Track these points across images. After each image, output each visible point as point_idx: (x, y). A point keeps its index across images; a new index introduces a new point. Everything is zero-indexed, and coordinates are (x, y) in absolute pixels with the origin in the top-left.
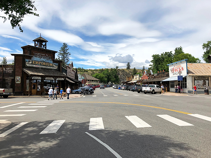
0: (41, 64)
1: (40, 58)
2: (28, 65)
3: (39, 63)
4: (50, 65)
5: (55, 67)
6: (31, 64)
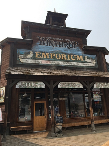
0: (54, 57)
1: (51, 47)
2: (23, 61)
3: (50, 57)
4: (76, 59)
5: (90, 62)
6: (32, 59)
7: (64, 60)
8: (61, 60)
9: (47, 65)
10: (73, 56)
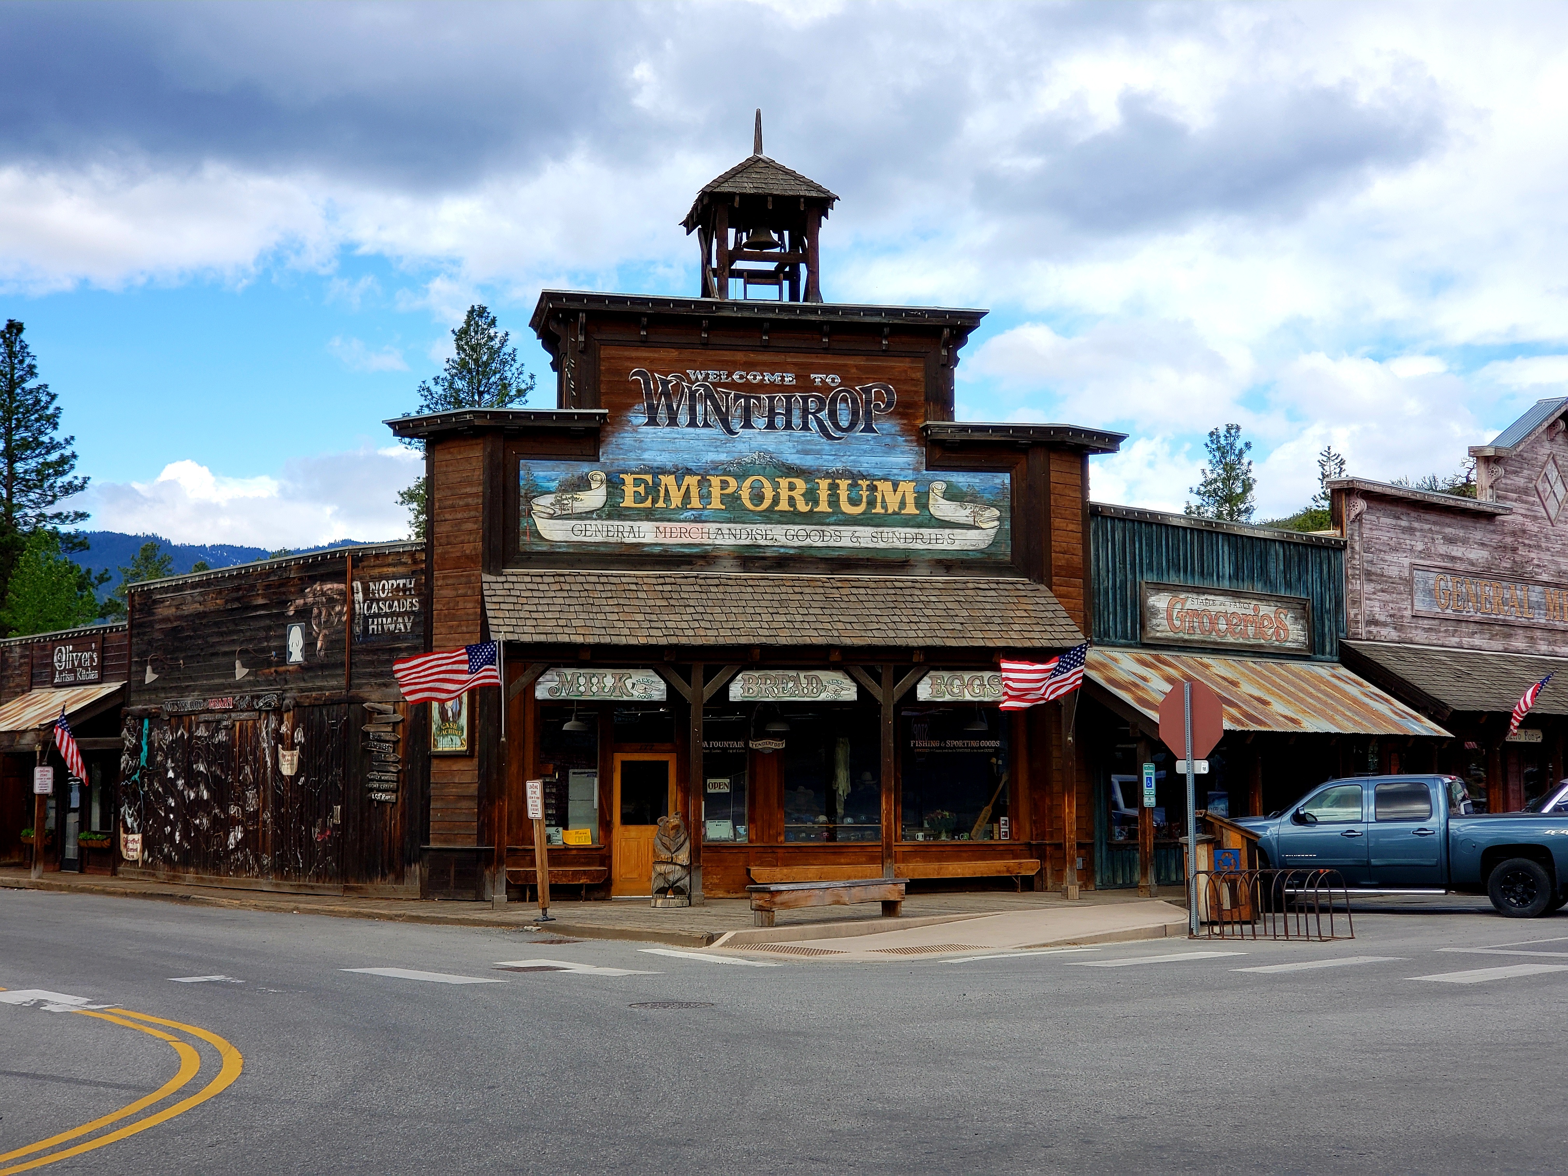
0: (732, 501)
1: (717, 431)
2: (554, 531)
3: (705, 497)
4: (872, 503)
5: (963, 520)
6: (600, 518)
7: (793, 517)
8: (771, 516)
9: (686, 550)
10: (854, 486)
